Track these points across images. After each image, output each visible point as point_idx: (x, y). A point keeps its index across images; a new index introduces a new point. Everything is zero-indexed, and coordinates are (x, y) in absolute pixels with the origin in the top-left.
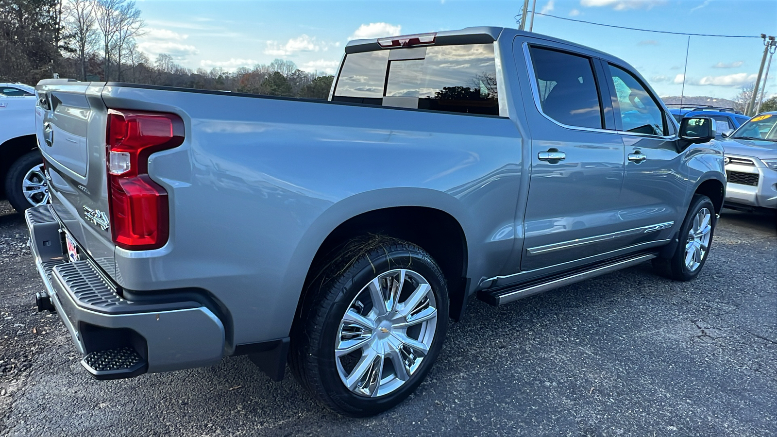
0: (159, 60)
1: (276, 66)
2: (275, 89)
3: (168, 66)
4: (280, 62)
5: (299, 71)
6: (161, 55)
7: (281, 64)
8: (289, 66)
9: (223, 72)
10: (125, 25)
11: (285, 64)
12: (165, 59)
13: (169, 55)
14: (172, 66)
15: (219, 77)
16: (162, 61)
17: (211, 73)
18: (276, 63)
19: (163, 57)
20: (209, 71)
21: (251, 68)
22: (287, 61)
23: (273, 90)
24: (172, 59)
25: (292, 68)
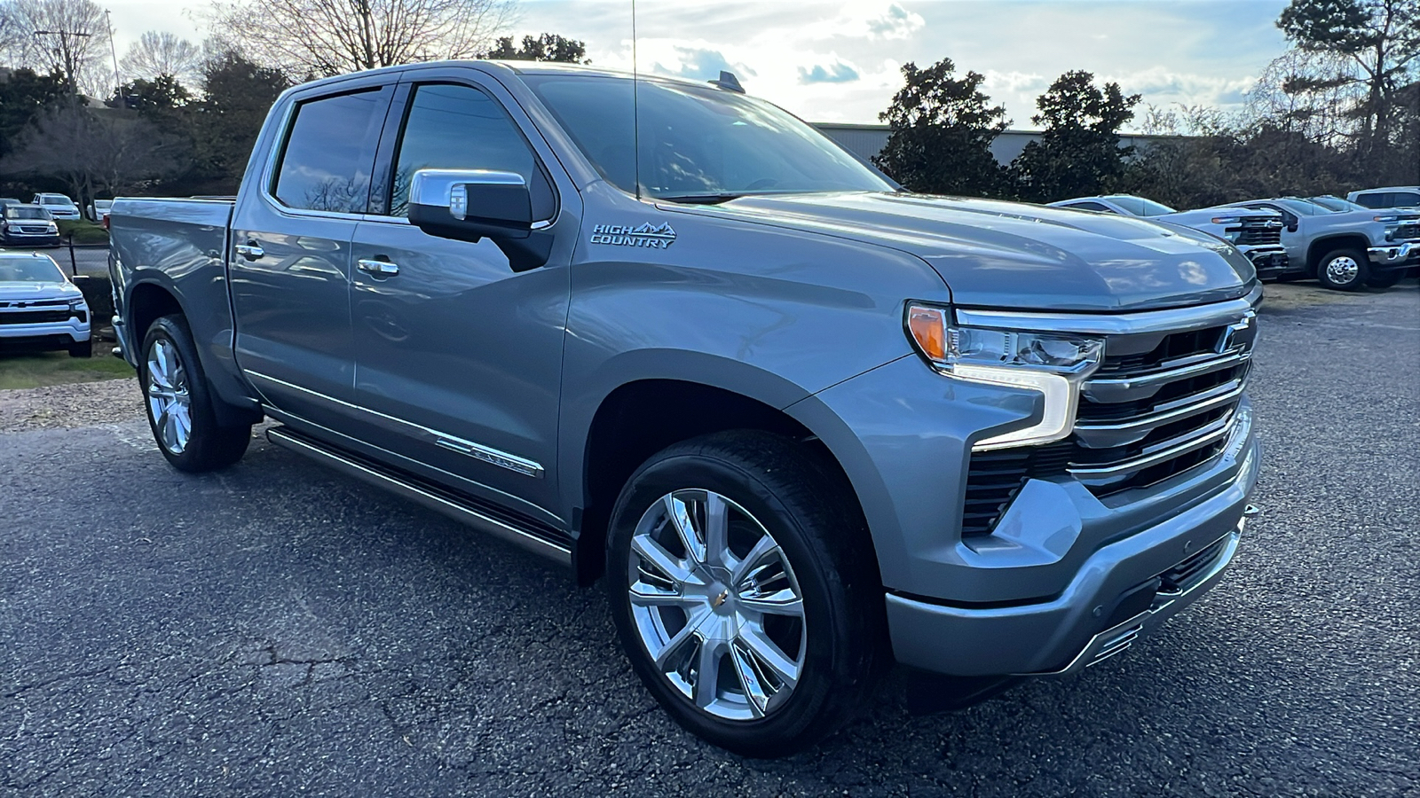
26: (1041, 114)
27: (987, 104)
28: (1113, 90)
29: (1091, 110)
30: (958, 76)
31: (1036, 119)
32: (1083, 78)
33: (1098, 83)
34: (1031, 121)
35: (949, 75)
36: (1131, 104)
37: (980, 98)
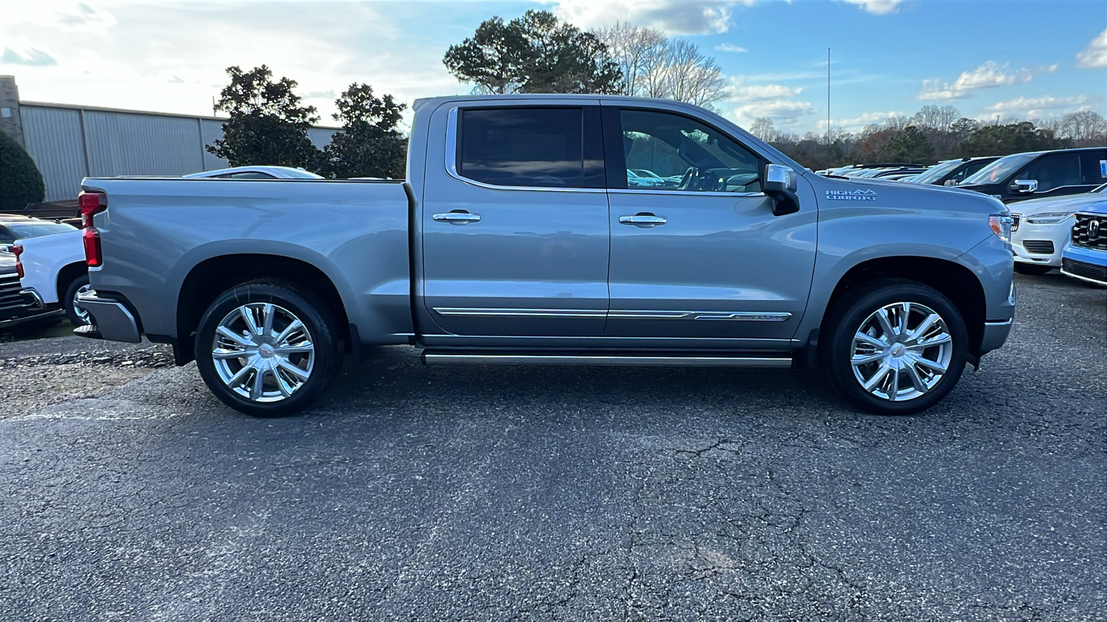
0: (756, 127)
1: (924, 116)
2: (904, 153)
3: (765, 134)
4: (931, 110)
5: (966, 120)
6: (759, 120)
7: (935, 112)
8: (946, 114)
9: (842, 134)
10: (701, 89)
11: (938, 113)
12: (763, 125)
13: (769, 119)
14: (774, 132)
15: (835, 142)
16: (759, 128)
17: (825, 138)
18: (925, 113)
19: (762, 121)
20: (822, 136)
21: (883, 125)
22: (942, 108)
23: (901, 155)
24: (772, 124)
25: (950, 118)
26: (339, 112)
27: (299, 103)
28: (388, 99)
29: (376, 112)
30: (275, 80)
31: (335, 116)
32: (366, 89)
33: (378, 94)
34: (332, 117)
35: (269, 79)
36: (401, 109)
37: (294, 99)
